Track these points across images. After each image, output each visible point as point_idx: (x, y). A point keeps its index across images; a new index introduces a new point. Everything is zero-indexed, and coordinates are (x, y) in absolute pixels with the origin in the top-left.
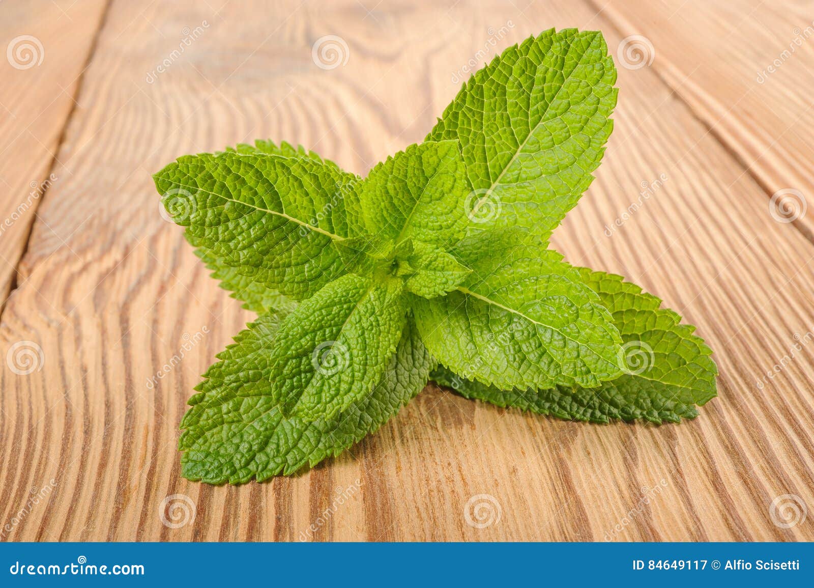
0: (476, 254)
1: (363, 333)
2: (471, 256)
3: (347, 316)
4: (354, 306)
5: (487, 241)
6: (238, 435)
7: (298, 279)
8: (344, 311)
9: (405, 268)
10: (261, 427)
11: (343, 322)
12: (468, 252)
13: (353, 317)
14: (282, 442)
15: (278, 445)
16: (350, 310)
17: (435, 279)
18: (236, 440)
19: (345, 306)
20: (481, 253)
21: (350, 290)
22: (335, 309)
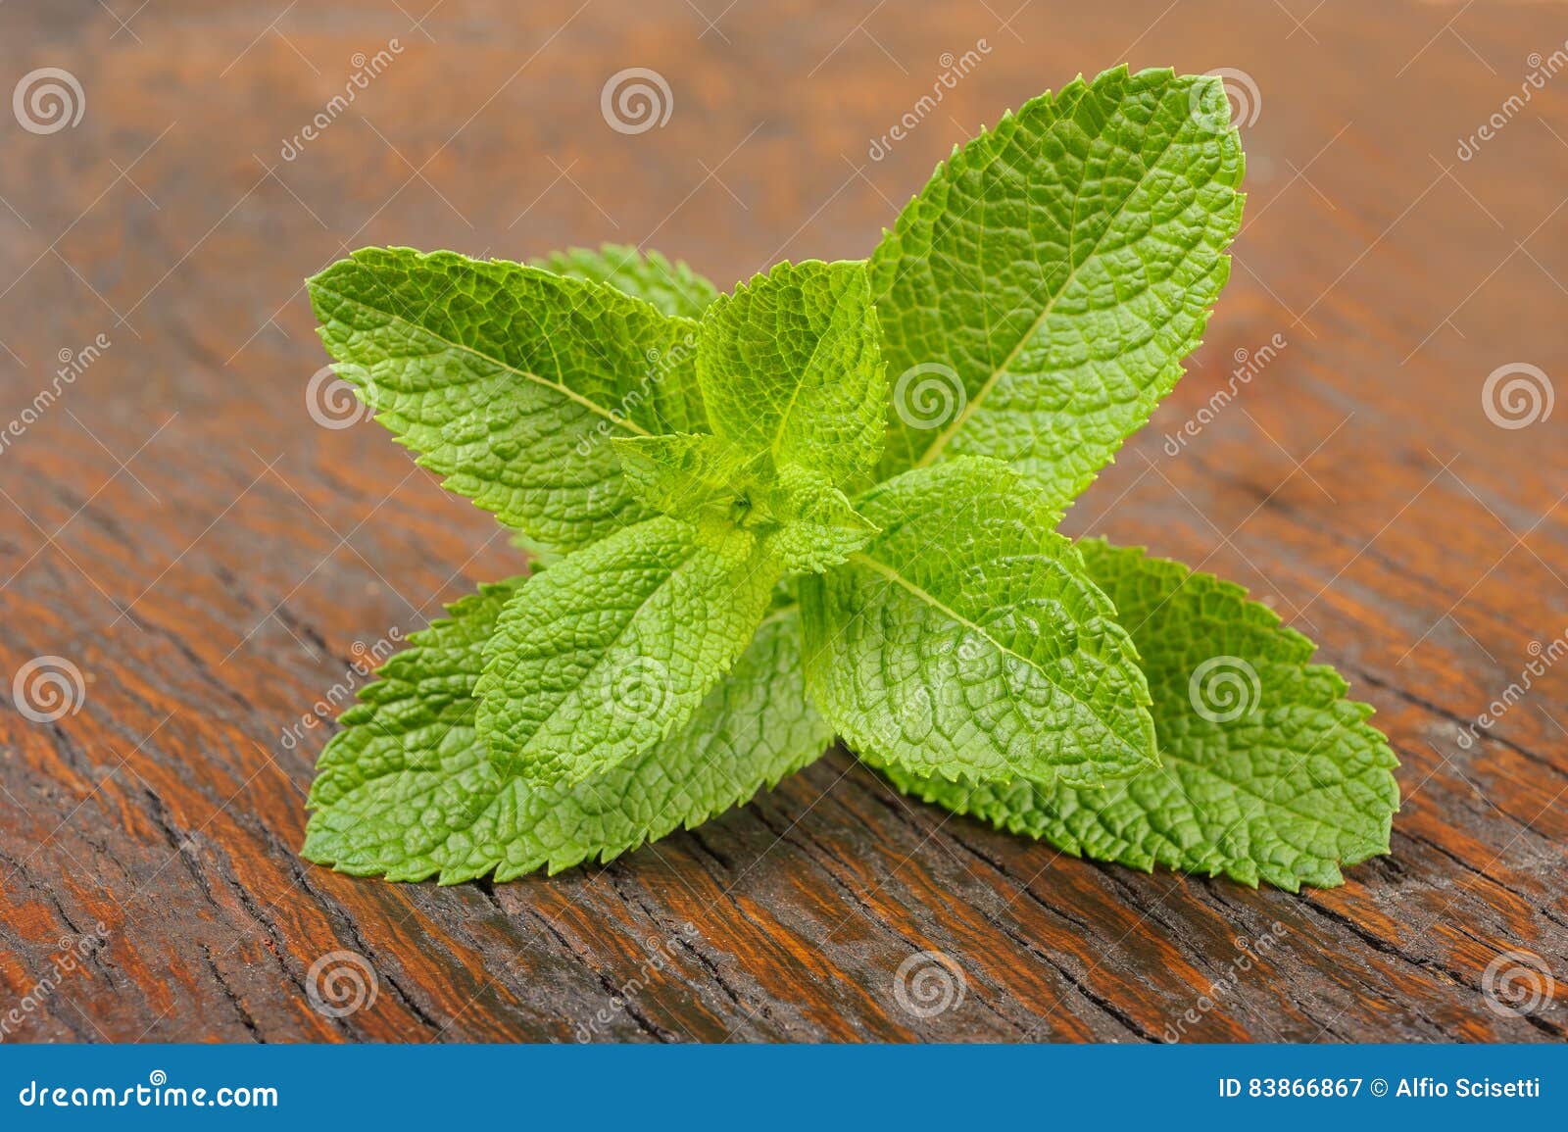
0: (918, 504)
1: (671, 629)
2: (910, 507)
3: (646, 592)
4: (666, 576)
5: (944, 480)
6: (426, 796)
7: (569, 513)
8: (642, 581)
9: (762, 513)
10: (472, 784)
11: (639, 604)
12: (904, 499)
13: (660, 596)
14: (504, 818)
15: (496, 823)
16: (656, 582)
17: (811, 539)
18: (419, 803)
19: (647, 573)
20: (927, 502)
21: (662, 543)
22: (627, 576)
